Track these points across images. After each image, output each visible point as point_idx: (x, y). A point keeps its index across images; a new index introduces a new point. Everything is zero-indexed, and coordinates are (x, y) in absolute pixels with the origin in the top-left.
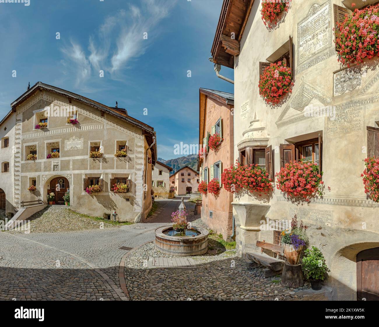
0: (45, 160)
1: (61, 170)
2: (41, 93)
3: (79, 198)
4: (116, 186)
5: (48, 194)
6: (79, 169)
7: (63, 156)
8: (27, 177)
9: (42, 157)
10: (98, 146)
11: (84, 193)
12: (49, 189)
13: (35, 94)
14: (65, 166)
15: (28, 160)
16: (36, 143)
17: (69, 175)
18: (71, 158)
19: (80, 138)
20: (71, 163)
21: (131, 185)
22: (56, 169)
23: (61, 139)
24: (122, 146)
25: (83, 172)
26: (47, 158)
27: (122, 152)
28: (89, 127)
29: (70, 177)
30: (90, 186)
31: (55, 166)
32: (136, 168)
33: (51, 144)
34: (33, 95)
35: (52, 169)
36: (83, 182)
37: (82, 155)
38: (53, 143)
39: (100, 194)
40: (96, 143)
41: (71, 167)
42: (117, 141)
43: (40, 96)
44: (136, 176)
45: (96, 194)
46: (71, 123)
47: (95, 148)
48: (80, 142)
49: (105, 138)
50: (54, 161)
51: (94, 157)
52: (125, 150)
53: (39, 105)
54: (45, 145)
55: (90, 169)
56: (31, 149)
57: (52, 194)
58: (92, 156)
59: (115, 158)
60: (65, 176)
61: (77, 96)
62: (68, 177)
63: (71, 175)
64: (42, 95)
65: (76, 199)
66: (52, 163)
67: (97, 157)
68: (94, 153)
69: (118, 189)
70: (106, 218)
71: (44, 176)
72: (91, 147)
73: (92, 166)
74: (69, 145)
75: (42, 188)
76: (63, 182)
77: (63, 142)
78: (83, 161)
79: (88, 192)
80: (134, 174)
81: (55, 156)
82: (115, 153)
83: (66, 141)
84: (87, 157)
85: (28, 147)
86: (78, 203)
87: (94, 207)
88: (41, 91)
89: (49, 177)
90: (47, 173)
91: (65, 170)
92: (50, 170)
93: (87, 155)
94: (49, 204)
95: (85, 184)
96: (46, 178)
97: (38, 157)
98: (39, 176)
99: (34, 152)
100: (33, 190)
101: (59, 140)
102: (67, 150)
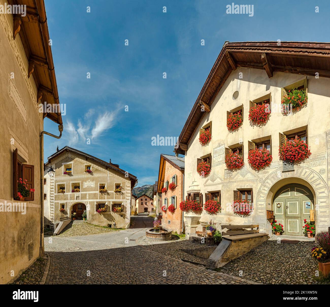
0: (71, 193)
1: (81, 199)
2: (67, 153)
3: (93, 216)
4: (115, 209)
5: (72, 213)
6: (92, 199)
7: (82, 191)
8: (58, 203)
9: (69, 191)
10: (104, 185)
11: (95, 213)
12: (72, 210)
13: (64, 153)
14: (84, 197)
15: (59, 193)
16: (65, 183)
17: (86, 202)
18: (87, 192)
19: (93, 181)
20: (88, 195)
21: (124, 208)
22: (78, 199)
23: (81, 181)
24: (118, 186)
25: (95, 200)
26: (72, 192)
27: (118, 190)
28: (99, 175)
29: (87, 203)
30: (99, 209)
31: (77, 197)
32: (126, 198)
33: (74, 184)
34: (62, 154)
35: (75, 199)
36: (95, 207)
37: (94, 190)
38: (76, 183)
39: (106, 213)
40: (103, 184)
41: (88, 197)
42: (115, 184)
43: (67, 154)
44: (126, 203)
45: (103, 213)
46: (87, 172)
47: (102, 187)
48: (93, 183)
49: (109, 182)
50: (76, 194)
51: (102, 192)
52: (120, 188)
53: (66, 160)
54: (71, 184)
55: (99, 199)
56: (61, 186)
57: (75, 213)
58: (101, 192)
59: (114, 193)
60: (84, 203)
61: (91, 157)
62: (86, 204)
63: (87, 202)
64: (68, 154)
65: (90, 216)
66: (75, 195)
67: (103, 192)
68: (102, 190)
69: (117, 210)
70: (108, 226)
71: (70, 203)
72: (100, 186)
73: (101, 197)
74: (86, 185)
75: (68, 210)
76: (81, 207)
77: (82, 183)
78: (95, 194)
79: (99, 212)
80: (125, 202)
81: (77, 191)
82: (114, 190)
83: (84, 182)
84: (98, 192)
85: (59, 185)
86: (92, 219)
87: (102, 220)
88: (67, 151)
89: (73, 203)
90: (72, 201)
91: (84, 199)
92: (74, 199)
93: (98, 191)
94: (72, 219)
95: (96, 207)
96: (71, 204)
97: (66, 191)
98: (67, 203)
99: (63, 188)
100: (63, 211)
101: (80, 182)
102: (85, 187)
